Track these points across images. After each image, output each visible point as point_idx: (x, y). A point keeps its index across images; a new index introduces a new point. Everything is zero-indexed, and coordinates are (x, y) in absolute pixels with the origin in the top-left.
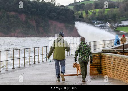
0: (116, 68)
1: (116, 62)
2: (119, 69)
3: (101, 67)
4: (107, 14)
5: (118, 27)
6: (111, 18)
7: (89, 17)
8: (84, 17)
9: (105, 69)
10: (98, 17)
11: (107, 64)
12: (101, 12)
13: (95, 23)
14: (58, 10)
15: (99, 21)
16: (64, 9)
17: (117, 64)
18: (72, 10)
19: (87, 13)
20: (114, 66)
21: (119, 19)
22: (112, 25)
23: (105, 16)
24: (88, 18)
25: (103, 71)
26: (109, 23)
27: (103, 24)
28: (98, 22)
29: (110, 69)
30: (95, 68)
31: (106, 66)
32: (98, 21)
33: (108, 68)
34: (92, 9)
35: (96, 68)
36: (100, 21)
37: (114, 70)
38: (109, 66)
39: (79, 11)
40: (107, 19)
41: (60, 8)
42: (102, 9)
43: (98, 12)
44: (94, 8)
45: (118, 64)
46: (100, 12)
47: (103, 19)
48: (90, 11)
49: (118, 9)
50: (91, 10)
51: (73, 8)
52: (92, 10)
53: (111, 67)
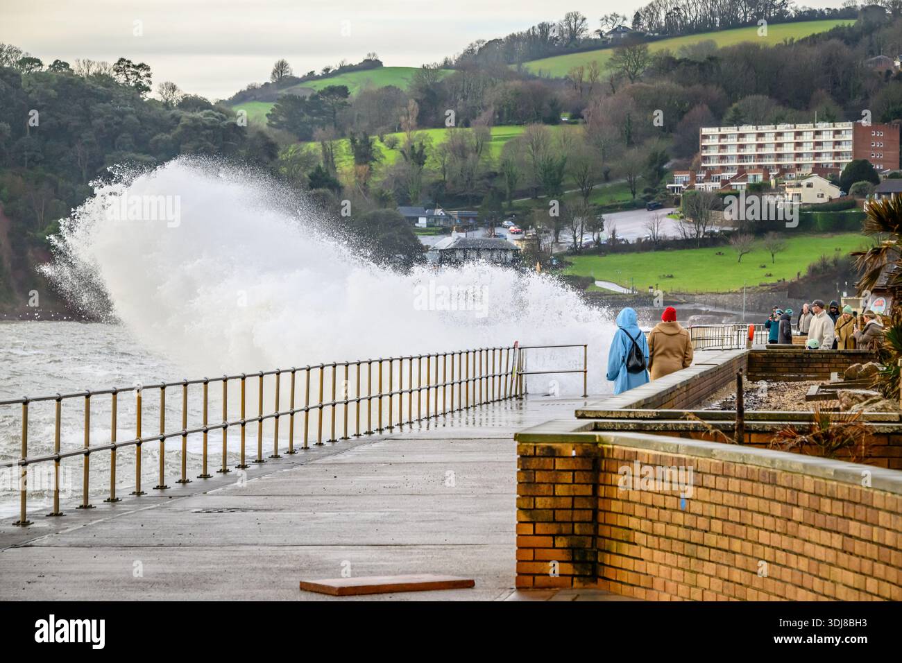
0: (711, 539)
1: (716, 496)
2: (736, 545)
3: (595, 536)
4: (505, 164)
5: (577, 251)
6: (534, 193)
7: (376, 181)
8: (343, 180)
9: (626, 549)
10: (440, 184)
11: (639, 510)
12: (458, 150)
13: (422, 222)
14: (168, 129)
15: (446, 207)
16: (205, 127)
17: (720, 512)
18: (261, 134)
19: (364, 154)
20: (702, 523)
21: (586, 194)
22: (537, 240)
23: (493, 176)
24: (372, 186)
25: (608, 559)
26: (515, 223)
27: (479, 234)
28: (438, 218)
29: (665, 544)
30: (554, 536)
31: (633, 523)
32: (439, 212)
33: (653, 541)
34: (400, 130)
35: (560, 542)
36: (455, 213)
37: (703, 553)
38: (660, 529)
39: (308, 138)
40: (501, 196)
41: (178, 120)
42: (470, 130)
43: (444, 149)
44: (412, 121)
45: (734, 515)
46: (454, 150)
47: (477, 200)
48: (388, 137)
49: (579, 130)
50: (394, 131)
51: (266, 120)
52: (401, 136)
53: (673, 531)
